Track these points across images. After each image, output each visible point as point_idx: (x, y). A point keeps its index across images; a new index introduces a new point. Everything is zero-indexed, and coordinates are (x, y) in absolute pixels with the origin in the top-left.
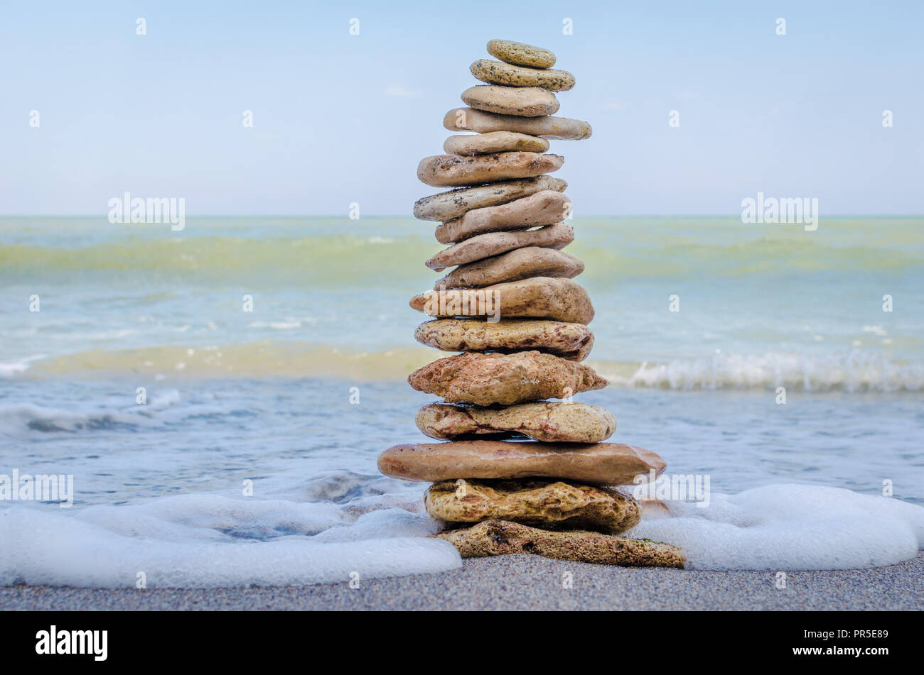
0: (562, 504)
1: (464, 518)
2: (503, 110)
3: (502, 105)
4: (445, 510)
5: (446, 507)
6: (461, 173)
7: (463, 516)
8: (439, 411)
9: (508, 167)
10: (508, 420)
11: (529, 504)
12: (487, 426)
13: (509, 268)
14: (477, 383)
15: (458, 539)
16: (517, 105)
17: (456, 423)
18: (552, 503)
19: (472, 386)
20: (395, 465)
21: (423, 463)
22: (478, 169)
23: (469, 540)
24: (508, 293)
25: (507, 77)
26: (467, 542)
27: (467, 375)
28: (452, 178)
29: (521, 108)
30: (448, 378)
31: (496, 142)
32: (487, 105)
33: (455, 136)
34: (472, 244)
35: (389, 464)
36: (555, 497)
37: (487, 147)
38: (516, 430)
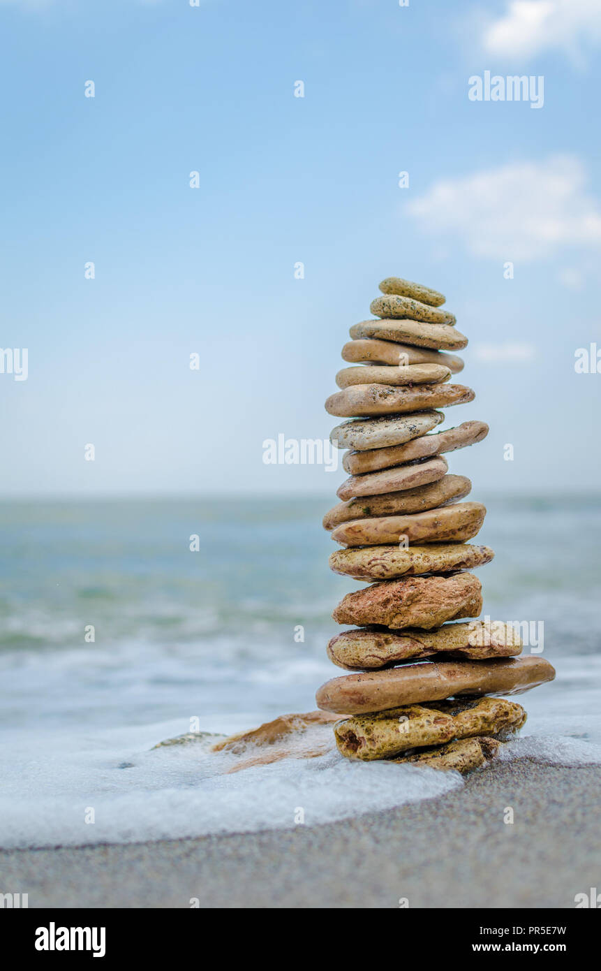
0: (510, 716)
1: (441, 740)
2: (434, 343)
3: (434, 338)
4: (420, 734)
5: (421, 731)
6: (401, 402)
7: (440, 738)
8: (376, 639)
9: (445, 397)
10: (454, 640)
11: (485, 719)
12: (431, 649)
13: (447, 494)
14: (449, 604)
15: (461, 759)
16: (449, 340)
17: (408, 648)
18: (501, 716)
19: (443, 607)
20: (354, 697)
21: (387, 691)
22: (416, 399)
23: (472, 759)
24: (452, 517)
25: (424, 314)
26: (471, 761)
27: (432, 598)
28: (392, 406)
29: (452, 342)
30: (409, 603)
31: (433, 373)
32: (419, 337)
33: (352, 368)
34: (429, 470)
35: (348, 697)
36: (505, 710)
37: (425, 377)
38: (462, 650)
